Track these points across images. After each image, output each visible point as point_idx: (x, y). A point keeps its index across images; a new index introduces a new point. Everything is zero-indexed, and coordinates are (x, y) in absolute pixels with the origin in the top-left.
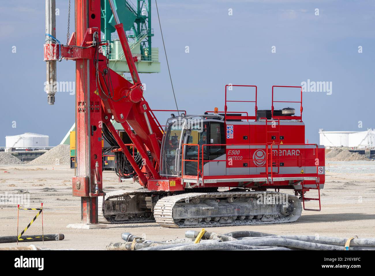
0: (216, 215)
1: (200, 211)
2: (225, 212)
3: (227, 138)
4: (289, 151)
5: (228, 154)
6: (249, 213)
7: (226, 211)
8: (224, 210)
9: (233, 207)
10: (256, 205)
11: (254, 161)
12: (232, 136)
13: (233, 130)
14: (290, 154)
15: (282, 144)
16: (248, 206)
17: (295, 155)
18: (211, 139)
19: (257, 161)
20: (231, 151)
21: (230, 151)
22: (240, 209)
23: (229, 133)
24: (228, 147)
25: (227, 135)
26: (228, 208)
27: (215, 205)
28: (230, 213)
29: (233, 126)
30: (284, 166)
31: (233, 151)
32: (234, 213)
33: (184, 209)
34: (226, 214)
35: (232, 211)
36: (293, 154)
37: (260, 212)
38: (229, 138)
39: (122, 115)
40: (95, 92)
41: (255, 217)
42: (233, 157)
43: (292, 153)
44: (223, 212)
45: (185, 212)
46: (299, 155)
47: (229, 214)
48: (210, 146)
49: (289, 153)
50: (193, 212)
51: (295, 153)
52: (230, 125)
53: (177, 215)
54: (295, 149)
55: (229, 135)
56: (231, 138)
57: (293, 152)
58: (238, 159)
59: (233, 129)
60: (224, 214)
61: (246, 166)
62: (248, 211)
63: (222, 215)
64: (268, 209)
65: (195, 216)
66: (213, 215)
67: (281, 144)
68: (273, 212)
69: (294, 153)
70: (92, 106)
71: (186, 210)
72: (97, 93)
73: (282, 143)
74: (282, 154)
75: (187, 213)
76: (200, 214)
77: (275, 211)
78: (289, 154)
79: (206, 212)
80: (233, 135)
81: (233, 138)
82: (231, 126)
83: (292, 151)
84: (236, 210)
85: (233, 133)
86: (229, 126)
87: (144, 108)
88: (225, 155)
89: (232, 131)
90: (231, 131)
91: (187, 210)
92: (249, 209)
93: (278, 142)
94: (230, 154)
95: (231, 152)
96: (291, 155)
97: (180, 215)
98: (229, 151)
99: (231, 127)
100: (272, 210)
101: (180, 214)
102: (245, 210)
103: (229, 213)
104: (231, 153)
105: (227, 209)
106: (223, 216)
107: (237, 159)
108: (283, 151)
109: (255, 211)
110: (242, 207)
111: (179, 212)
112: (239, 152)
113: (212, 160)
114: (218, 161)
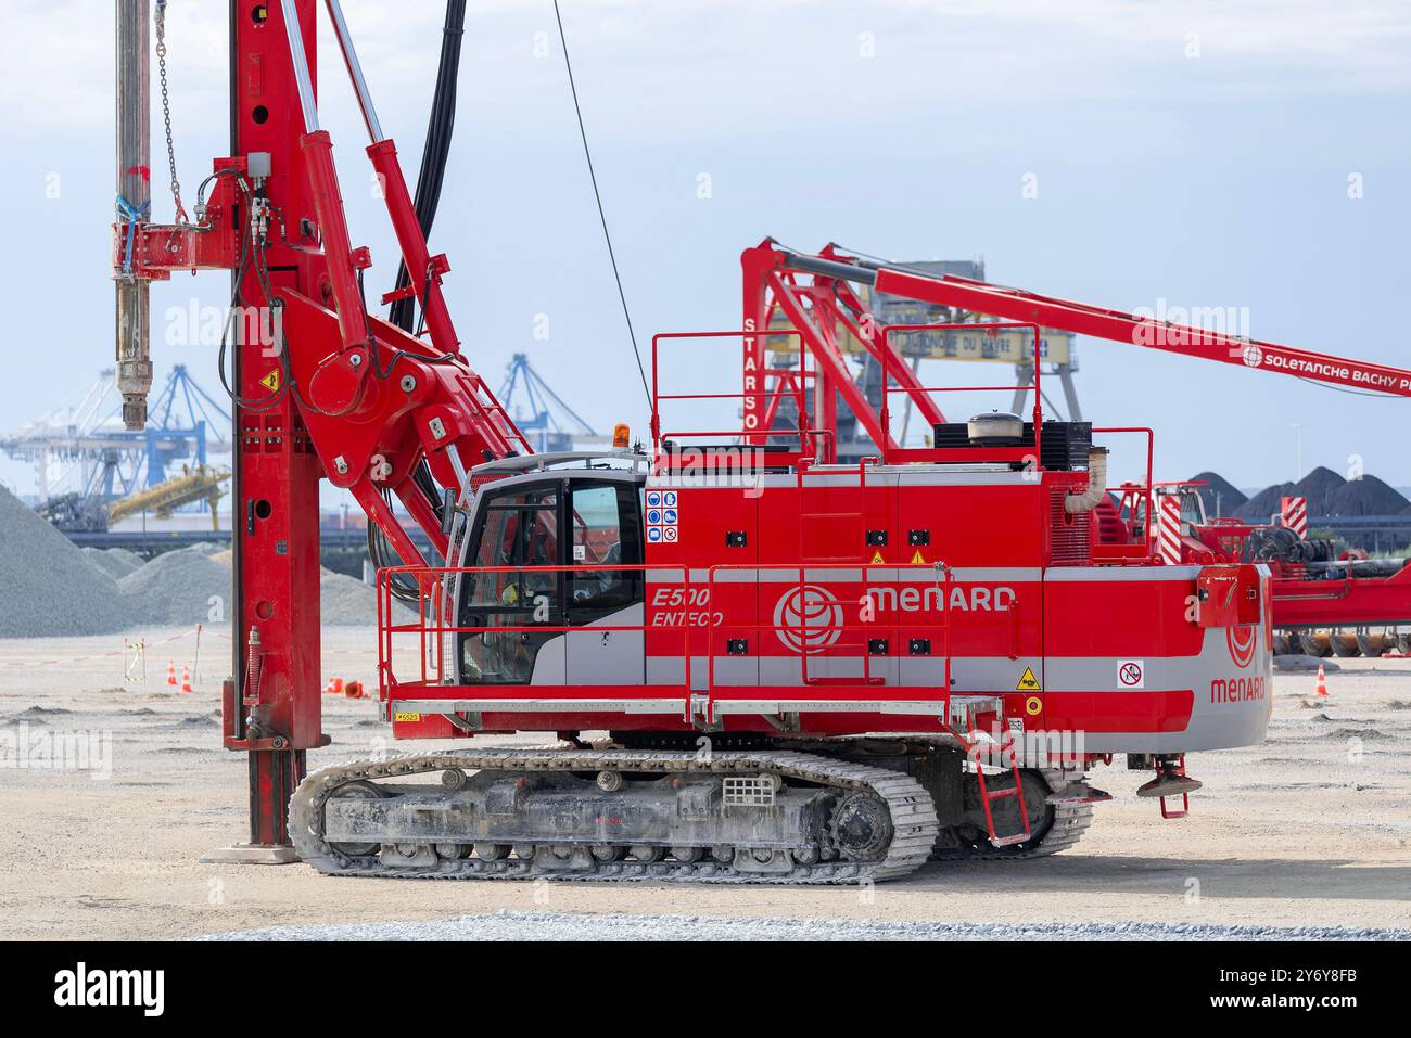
0: (511, 834)
1: (439, 819)
2: (554, 828)
3: (649, 541)
4: (957, 591)
5: (655, 603)
6: (666, 835)
7: (558, 824)
8: (545, 820)
9: (590, 811)
10: (693, 808)
11: (780, 634)
12: (670, 534)
13: (676, 511)
14: (963, 604)
15: (921, 561)
16: (661, 807)
17: (988, 608)
18: (575, 547)
19: (795, 633)
20: (669, 590)
21: (662, 594)
22: (619, 817)
23: (660, 523)
24: (653, 575)
25: (649, 529)
26: (567, 810)
27: (500, 796)
28: (577, 831)
29: (675, 493)
30: (930, 654)
31: (677, 591)
32: (593, 831)
33: (372, 806)
34: (555, 834)
35: (583, 826)
36: (979, 606)
37: (719, 834)
38: (660, 541)
39: (340, 461)
40: (266, 382)
41: (703, 855)
42: (678, 617)
43: (975, 601)
44: (545, 828)
45: (374, 818)
46: (1005, 608)
47: (570, 835)
48: (570, 575)
49: (957, 599)
50: (410, 821)
51: (991, 602)
52: (662, 490)
53: (344, 828)
54: (992, 586)
55: (659, 528)
56: (665, 541)
57: (980, 596)
58: (702, 622)
59: (676, 505)
60: (548, 834)
61: (738, 653)
62: (658, 829)
63: (539, 839)
64: (754, 824)
65: (419, 834)
66: (498, 835)
67: (914, 561)
68: (781, 840)
69: (984, 602)
70: (257, 429)
71: (382, 812)
72: (272, 385)
73: (918, 559)
74: (921, 603)
75: (385, 822)
76: (440, 829)
77: (792, 836)
78: (957, 604)
79: (467, 823)
80: (676, 528)
81: (676, 540)
82: (665, 493)
83: (975, 591)
84: (602, 822)
85: (676, 523)
86: (659, 493)
87: (435, 433)
88: (639, 607)
89: (672, 513)
90: (668, 515)
91: (384, 809)
92: (665, 822)
93: (898, 558)
94: (664, 604)
95: (670, 594)
96: (965, 608)
97: (354, 829)
98: (660, 591)
99: (670, 498)
100: (779, 832)
101: (356, 823)
102: (645, 823)
103: (570, 831)
104: (669, 599)
105: (561, 817)
106: (542, 842)
107: (696, 622)
108: (927, 591)
109: (692, 829)
110: (629, 811)
111: (351, 817)
112: (707, 597)
113: (579, 624)
114: (607, 630)
